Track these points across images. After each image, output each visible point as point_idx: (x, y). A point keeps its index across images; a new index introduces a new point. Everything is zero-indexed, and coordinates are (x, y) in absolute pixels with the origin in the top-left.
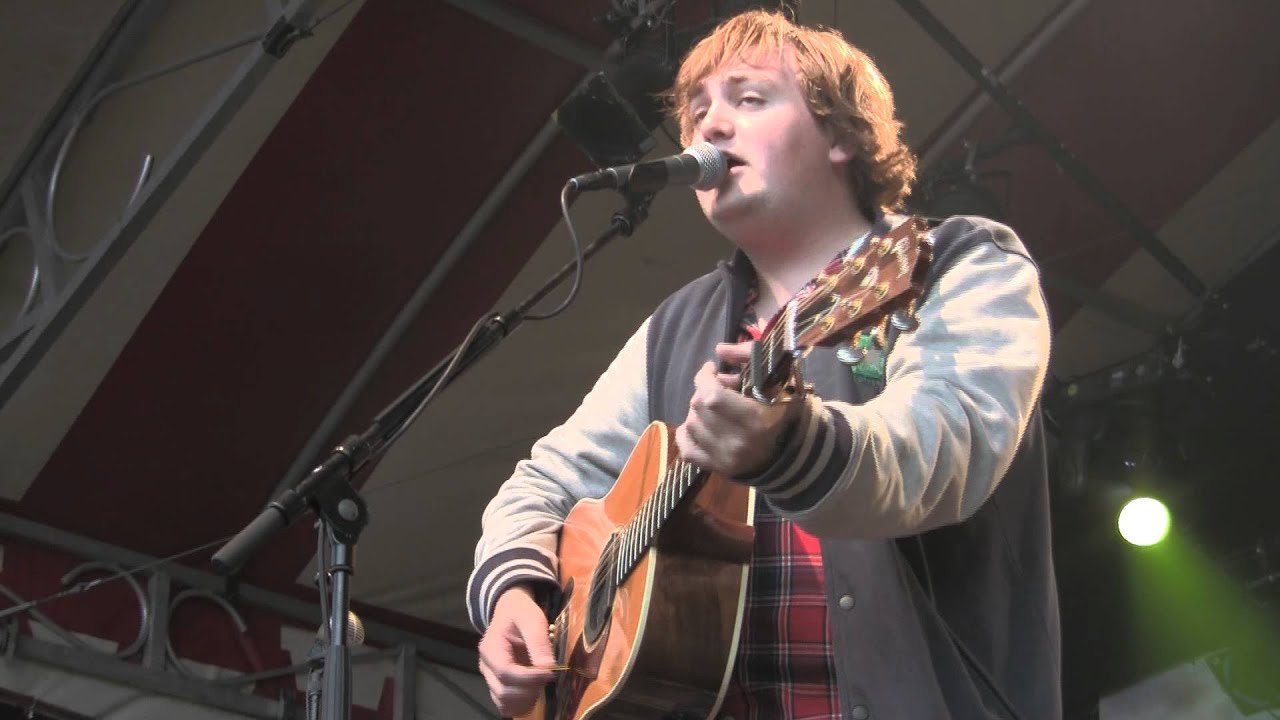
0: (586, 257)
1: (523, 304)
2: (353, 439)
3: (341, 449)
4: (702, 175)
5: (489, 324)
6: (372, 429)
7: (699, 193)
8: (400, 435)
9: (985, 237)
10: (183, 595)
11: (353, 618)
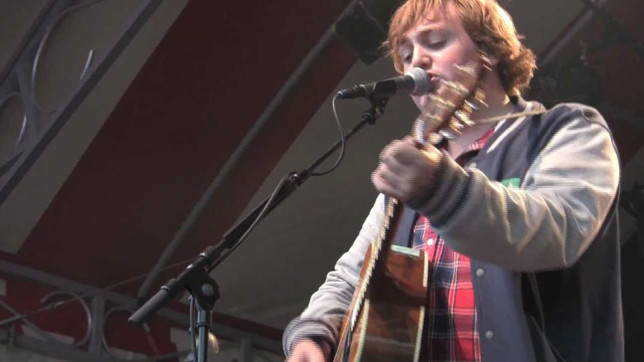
0: (347, 138)
1: (310, 166)
2: (210, 248)
3: (203, 254)
4: (416, 87)
5: (290, 178)
6: (222, 242)
7: (414, 98)
8: (238, 245)
9: (578, 114)
10: (113, 309)
11: (212, 337)
